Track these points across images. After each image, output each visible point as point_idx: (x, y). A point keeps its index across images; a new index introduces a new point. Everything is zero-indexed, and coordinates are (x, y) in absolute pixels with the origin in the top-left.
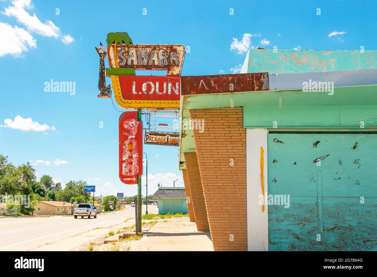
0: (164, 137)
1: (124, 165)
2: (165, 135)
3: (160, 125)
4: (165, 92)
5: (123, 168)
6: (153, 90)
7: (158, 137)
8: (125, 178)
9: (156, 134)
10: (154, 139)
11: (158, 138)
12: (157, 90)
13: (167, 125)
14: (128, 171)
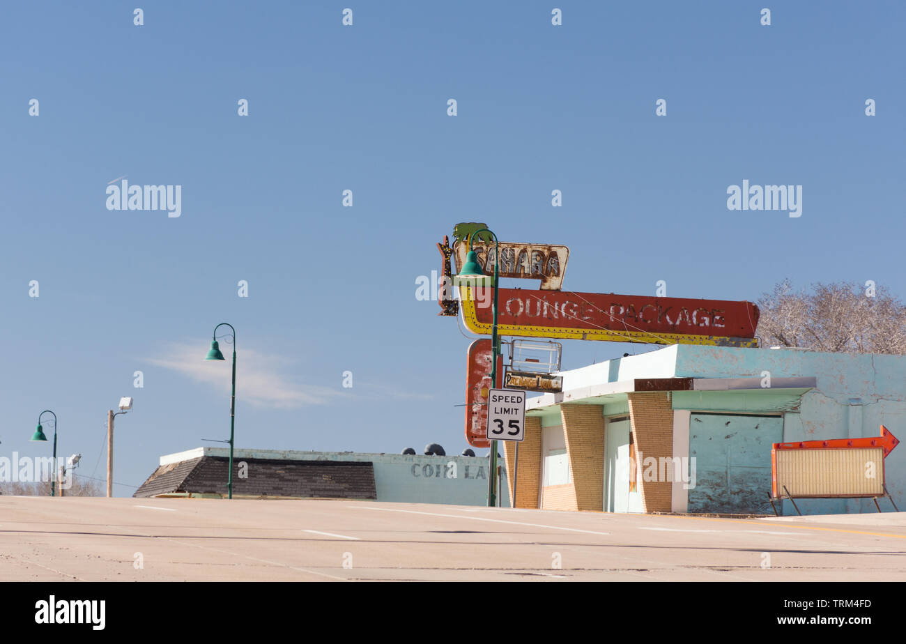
0: (534, 379)
1: (474, 418)
2: (534, 376)
3: (527, 360)
4: (538, 314)
5: (474, 424)
6: (521, 310)
7: (525, 378)
8: (476, 437)
9: (522, 374)
10: (518, 382)
11: (524, 380)
12: (527, 311)
13: (537, 361)
14: (480, 428)
